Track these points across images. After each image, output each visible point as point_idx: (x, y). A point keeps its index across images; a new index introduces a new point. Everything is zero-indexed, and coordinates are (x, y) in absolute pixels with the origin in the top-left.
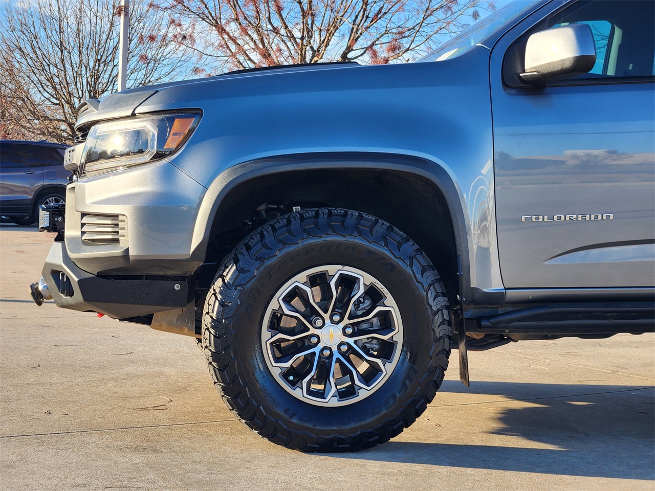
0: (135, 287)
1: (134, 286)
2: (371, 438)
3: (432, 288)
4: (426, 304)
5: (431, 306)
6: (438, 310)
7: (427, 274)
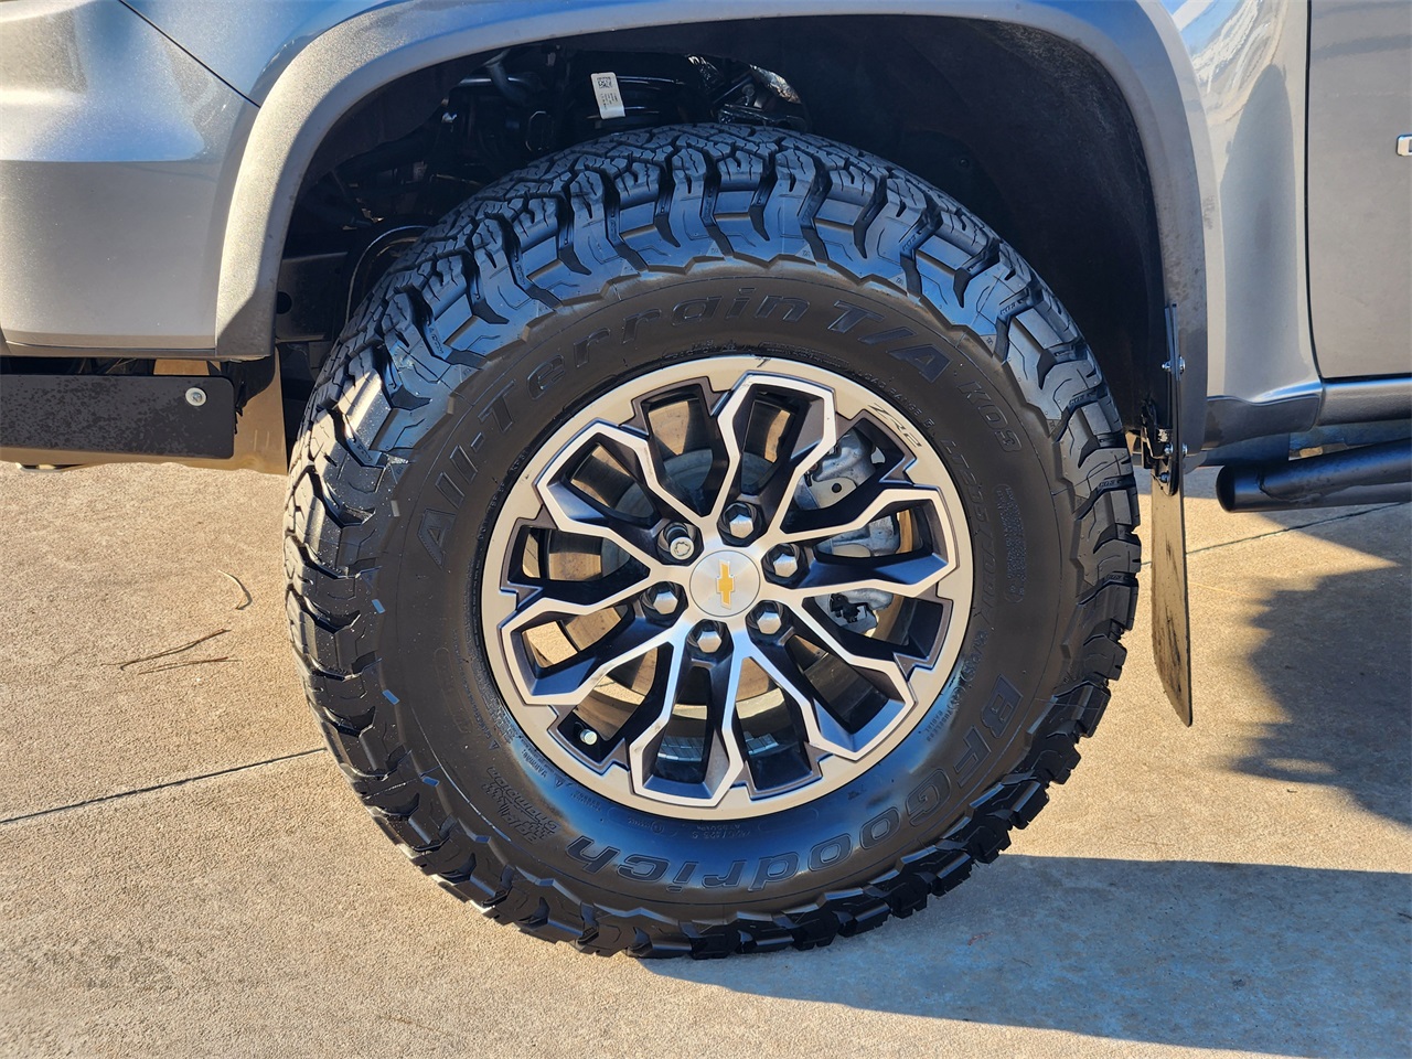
0: (49, 396)
1: (45, 393)
2: (861, 913)
3: (1074, 420)
4: (1052, 476)
5: (1068, 483)
6: (1096, 494)
7: (1057, 374)
